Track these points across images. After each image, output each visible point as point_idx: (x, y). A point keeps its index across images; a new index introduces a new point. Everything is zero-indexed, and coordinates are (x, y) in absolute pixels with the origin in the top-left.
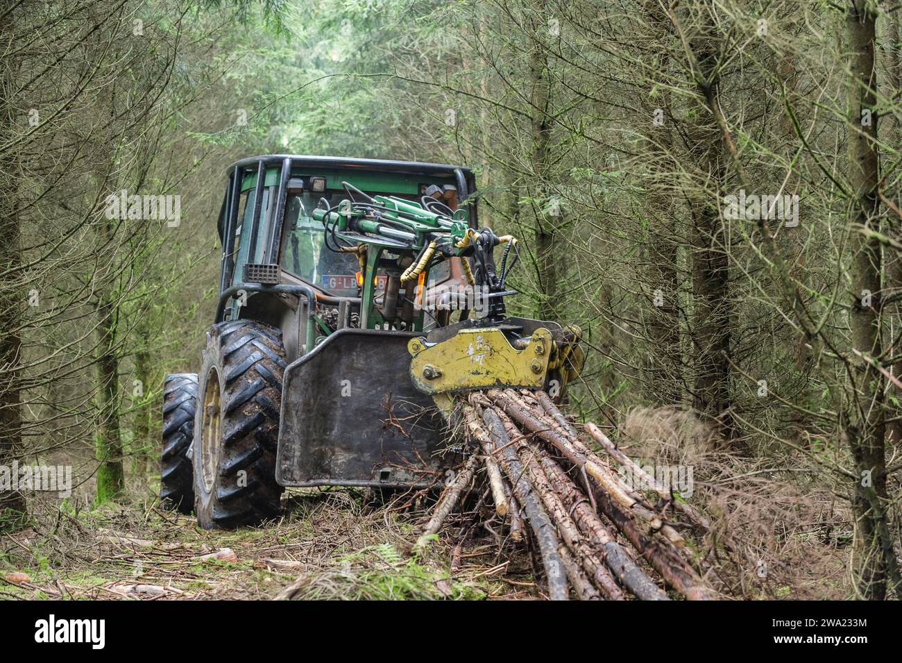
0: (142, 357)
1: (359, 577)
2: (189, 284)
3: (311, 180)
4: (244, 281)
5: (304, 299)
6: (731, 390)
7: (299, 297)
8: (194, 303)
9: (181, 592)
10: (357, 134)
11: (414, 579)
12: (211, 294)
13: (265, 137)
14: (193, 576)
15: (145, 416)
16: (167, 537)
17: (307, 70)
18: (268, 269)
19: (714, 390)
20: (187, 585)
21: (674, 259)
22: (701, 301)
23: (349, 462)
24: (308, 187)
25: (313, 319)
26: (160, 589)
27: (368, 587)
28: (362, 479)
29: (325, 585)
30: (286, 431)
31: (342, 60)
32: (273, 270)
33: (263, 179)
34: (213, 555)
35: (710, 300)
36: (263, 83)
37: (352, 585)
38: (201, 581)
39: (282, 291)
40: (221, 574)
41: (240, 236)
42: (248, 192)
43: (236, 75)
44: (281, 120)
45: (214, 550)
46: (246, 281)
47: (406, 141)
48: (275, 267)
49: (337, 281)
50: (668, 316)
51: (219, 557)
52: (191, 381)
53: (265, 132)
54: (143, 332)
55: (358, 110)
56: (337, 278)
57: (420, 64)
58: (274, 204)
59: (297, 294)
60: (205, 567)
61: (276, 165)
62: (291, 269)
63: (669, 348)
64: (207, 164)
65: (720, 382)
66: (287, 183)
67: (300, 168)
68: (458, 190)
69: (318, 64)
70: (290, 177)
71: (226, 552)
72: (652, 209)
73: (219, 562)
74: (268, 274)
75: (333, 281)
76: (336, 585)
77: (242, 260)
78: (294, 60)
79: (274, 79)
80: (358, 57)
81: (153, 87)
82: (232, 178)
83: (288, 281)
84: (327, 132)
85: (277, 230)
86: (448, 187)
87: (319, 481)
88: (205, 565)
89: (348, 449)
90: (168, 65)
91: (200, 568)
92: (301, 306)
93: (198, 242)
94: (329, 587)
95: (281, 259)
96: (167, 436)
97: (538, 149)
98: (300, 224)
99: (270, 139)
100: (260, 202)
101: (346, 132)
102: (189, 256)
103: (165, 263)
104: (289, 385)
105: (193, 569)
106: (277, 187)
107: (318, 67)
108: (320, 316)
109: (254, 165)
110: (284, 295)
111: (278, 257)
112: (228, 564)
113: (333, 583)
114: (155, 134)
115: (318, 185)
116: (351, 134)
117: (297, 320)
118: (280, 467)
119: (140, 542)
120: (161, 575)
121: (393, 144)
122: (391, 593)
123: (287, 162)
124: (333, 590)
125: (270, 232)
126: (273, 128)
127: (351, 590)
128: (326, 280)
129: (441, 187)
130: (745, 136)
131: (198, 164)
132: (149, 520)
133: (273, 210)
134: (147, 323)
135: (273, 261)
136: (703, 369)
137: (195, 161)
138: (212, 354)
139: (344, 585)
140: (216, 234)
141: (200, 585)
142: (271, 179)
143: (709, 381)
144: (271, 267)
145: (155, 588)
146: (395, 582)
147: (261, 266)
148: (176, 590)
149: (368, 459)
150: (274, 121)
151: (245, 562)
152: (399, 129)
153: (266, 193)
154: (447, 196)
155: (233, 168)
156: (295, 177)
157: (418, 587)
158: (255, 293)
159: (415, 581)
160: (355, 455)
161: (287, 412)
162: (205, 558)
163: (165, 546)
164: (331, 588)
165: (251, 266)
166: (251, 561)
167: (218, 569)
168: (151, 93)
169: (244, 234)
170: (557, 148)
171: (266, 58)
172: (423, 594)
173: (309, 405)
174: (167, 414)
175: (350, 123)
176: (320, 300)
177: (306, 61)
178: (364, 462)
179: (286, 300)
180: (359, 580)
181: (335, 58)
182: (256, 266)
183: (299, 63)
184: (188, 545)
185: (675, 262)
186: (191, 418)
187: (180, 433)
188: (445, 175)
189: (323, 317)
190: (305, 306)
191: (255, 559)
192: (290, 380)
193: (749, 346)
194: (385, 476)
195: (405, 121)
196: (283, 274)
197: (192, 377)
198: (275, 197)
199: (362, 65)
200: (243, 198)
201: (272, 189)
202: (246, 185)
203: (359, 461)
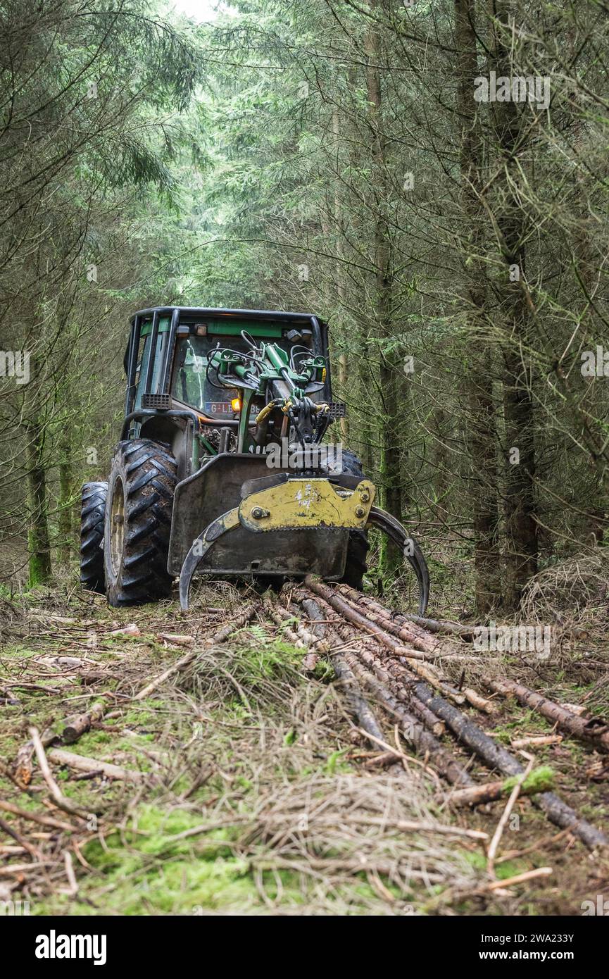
0: (65, 468)
1: (235, 652)
2: (103, 407)
3: (196, 326)
4: (142, 407)
5: (190, 421)
6: (536, 496)
7: (187, 420)
8: (107, 423)
9: (95, 662)
10: (237, 284)
11: (279, 654)
12: (119, 415)
13: (164, 287)
14: (105, 648)
15: (68, 515)
16: (85, 615)
17: (197, 232)
18: (161, 398)
19: (522, 495)
20: (100, 656)
21: (490, 391)
22: (511, 424)
23: (227, 556)
24: (193, 332)
25: (197, 438)
26: (79, 660)
27: (242, 661)
28: (237, 569)
29: (208, 660)
30: (176, 534)
31: (225, 223)
32: (165, 398)
33: (157, 326)
34: (121, 631)
35: (518, 423)
36: (161, 243)
37: (230, 660)
38: (111, 652)
39: (173, 416)
40: (128, 646)
41: (140, 372)
42: (146, 336)
43: (138, 236)
44: (176, 272)
45: (122, 626)
46: (143, 408)
47: (277, 291)
48: (167, 396)
49: (217, 407)
50: (485, 437)
51: (126, 633)
52: (103, 488)
53: (164, 282)
54: (66, 448)
55: (238, 265)
56: (217, 405)
57: (287, 229)
58: (166, 346)
59: (185, 417)
60: (114, 641)
61: (167, 314)
62: (181, 398)
63: (485, 462)
64: (116, 310)
65: (526, 489)
66: (176, 329)
67: (186, 317)
68: (313, 334)
69: (206, 227)
70: (178, 324)
71: (133, 628)
72: (470, 351)
73: (126, 637)
74: (161, 401)
75: (214, 408)
76: (217, 660)
77: (142, 391)
78: (186, 224)
79: (170, 239)
80: (238, 221)
81: (69, 253)
82: (133, 325)
83: (178, 407)
84: (212, 282)
85: (169, 366)
86: (305, 331)
87: (202, 571)
88: (114, 639)
89: (225, 546)
90: (81, 235)
91: (111, 642)
92: (188, 427)
93: (110, 373)
94: (212, 662)
95: (172, 390)
96: (85, 534)
97: (382, 299)
98: (187, 362)
99: (168, 288)
100: (155, 344)
101: (228, 282)
102: (102, 386)
103: (83, 392)
104: (179, 499)
105: (105, 643)
106: (168, 332)
107: (206, 229)
108: (203, 435)
109: (151, 315)
110: (175, 418)
111: (170, 389)
112: (133, 638)
113: (214, 659)
114: (73, 289)
115: (201, 330)
116: (233, 284)
117: (185, 438)
118: (171, 562)
119: (62, 620)
120: (79, 648)
121: (267, 292)
122: (261, 666)
123: (176, 313)
124: (215, 664)
125: (163, 368)
126: (170, 280)
127: (229, 663)
128: (208, 406)
129: (300, 331)
130: (543, 294)
131: (109, 312)
132: (70, 601)
133: (166, 351)
134: (69, 440)
135: (165, 391)
136: (512, 479)
137: (107, 310)
138: (119, 467)
139: (223, 659)
140: (122, 369)
141: (110, 656)
142: (163, 326)
143: (518, 488)
144: (163, 396)
145: (74, 659)
146: (265, 657)
147: (156, 396)
148: (91, 661)
149: (241, 553)
150: (170, 273)
151: (147, 635)
152: (271, 280)
153: (159, 337)
154: (305, 338)
155: (134, 317)
156: (182, 324)
157: (283, 660)
158: (150, 418)
159: (281, 656)
160: (231, 551)
161: (177, 519)
162: (115, 633)
163: (83, 623)
164: (213, 662)
165: (148, 395)
166: (152, 635)
167: (125, 642)
168: (67, 258)
169: (143, 371)
170: (397, 298)
171: (163, 222)
172: (287, 666)
173: (195, 514)
174: (84, 517)
175: (232, 274)
176: (203, 422)
177: (196, 225)
178: (239, 556)
179: (177, 423)
180: (236, 655)
181: (220, 222)
182: (152, 396)
183: (190, 226)
184: (101, 622)
185: (491, 393)
186: (102, 520)
187: (96, 532)
188: (303, 322)
189: (206, 435)
190: (192, 427)
191: (155, 634)
192: (180, 495)
193: (549, 460)
194: (255, 566)
195: (276, 274)
196: (173, 402)
197: (104, 484)
198: (167, 341)
199: (241, 228)
200: (142, 340)
201: (164, 334)
202: (145, 331)
203: (235, 555)
